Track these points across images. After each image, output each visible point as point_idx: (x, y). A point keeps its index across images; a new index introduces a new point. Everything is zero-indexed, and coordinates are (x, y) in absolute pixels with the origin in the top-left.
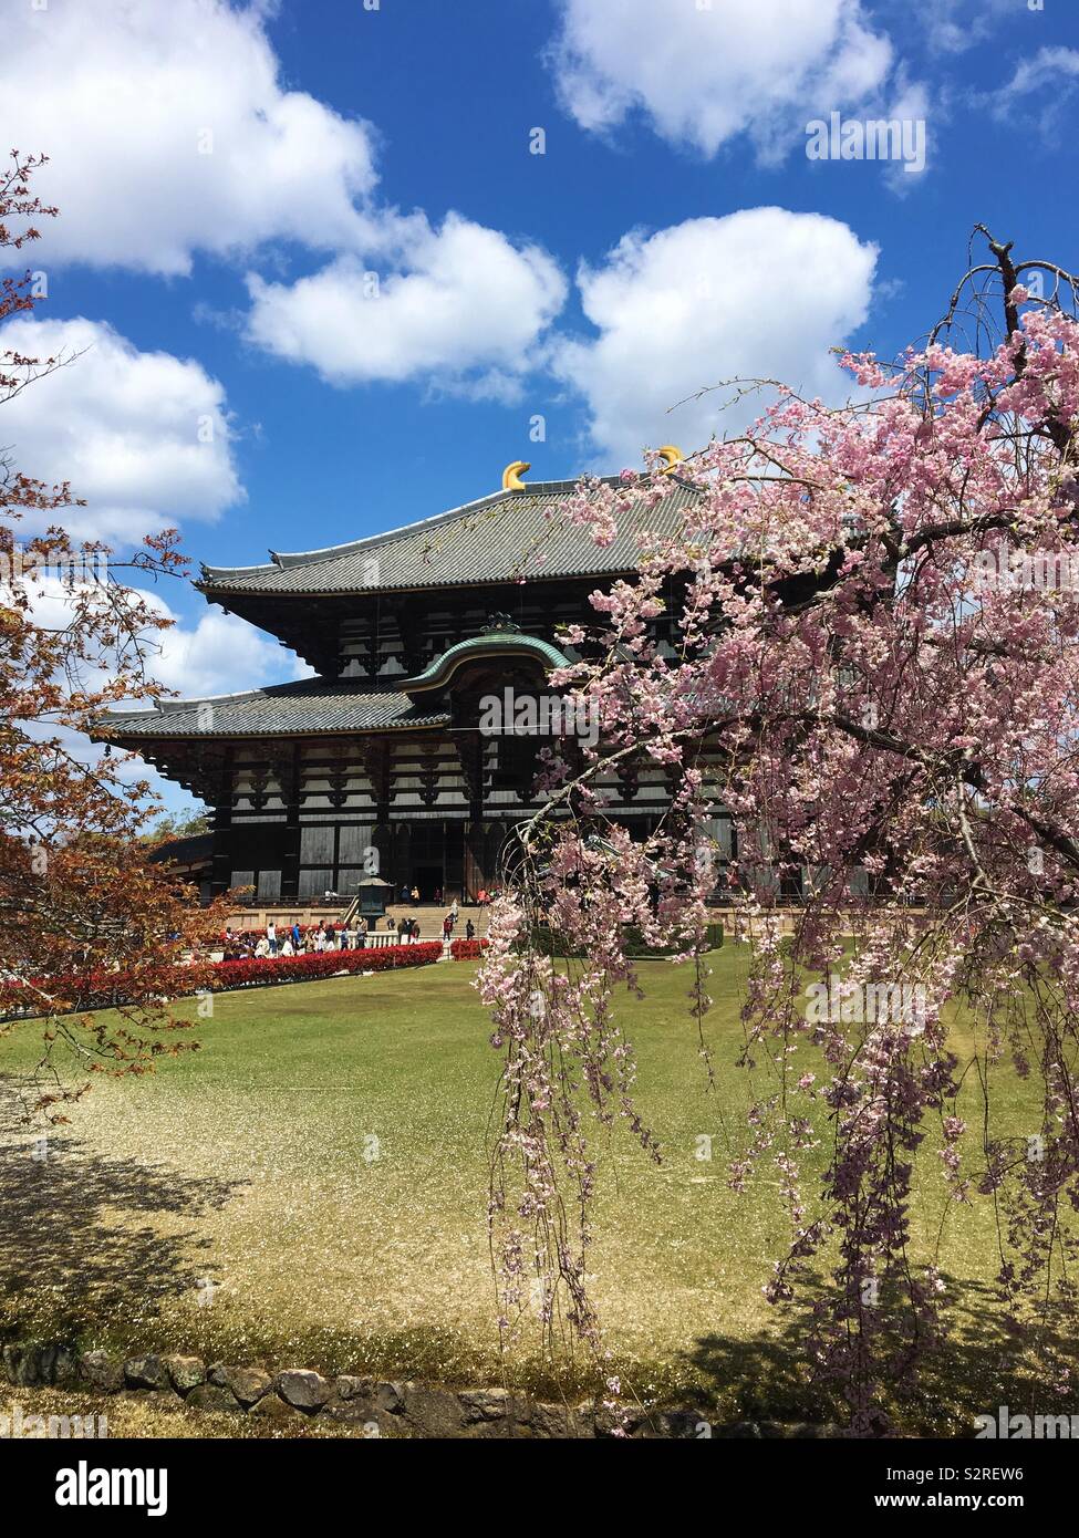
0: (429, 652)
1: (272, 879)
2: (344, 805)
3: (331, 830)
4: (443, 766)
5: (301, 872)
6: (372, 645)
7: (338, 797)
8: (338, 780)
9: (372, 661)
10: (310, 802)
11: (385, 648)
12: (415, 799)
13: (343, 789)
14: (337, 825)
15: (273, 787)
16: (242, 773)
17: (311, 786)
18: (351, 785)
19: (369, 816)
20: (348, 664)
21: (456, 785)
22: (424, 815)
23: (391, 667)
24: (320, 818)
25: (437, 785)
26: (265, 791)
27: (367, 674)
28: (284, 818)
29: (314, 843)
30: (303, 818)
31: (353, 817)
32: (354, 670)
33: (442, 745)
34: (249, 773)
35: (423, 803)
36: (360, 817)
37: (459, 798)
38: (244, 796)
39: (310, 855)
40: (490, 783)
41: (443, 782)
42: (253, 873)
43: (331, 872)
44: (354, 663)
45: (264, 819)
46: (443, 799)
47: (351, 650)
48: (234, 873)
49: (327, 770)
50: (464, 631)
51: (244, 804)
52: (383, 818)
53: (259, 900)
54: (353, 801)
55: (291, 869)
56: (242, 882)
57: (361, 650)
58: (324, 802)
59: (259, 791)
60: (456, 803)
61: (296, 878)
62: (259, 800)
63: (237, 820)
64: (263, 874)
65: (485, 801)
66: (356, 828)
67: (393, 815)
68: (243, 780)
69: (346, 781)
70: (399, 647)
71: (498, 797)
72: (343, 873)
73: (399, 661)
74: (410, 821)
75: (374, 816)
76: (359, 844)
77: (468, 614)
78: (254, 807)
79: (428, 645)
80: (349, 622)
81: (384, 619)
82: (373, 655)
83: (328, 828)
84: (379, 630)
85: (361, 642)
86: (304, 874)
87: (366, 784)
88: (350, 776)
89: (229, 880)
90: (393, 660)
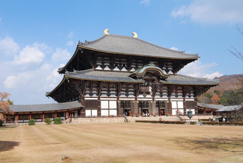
1: (95, 112)
2: (110, 96)
4: (129, 90)
6: (103, 63)
9: (103, 67)
10: (102, 95)
11: (105, 64)
12: (124, 96)
13: (110, 93)
14: (109, 100)
15: (94, 92)
17: (103, 92)
22: (126, 99)
23: (107, 68)
24: (105, 99)
27: (102, 69)
28: (97, 99)
29: (104, 104)
30: (101, 99)
32: (99, 68)
33: (129, 85)
34: (88, 88)
35: (126, 97)
36: (113, 99)
37: (133, 96)
38: (88, 93)
39: (103, 107)
40: (138, 94)
41: (130, 93)
42: (90, 110)
43: (108, 110)
44: (99, 66)
45: (92, 99)
46: (130, 96)
47: (98, 64)
48: (86, 110)
49: (106, 89)
51: (88, 95)
52: (118, 99)
53: (92, 116)
54: (112, 96)
55: (99, 110)
56: (88, 112)
57: (100, 64)
58: (106, 96)
59: (91, 93)
61: (100, 111)
63: (85, 99)
64: (93, 111)
65: (138, 97)
66: (112, 101)
67: (120, 99)
68: (88, 90)
69: (110, 91)
70: (108, 64)
71: (140, 96)
72: (110, 110)
74: (123, 100)
75: (116, 99)
76: (113, 104)
77: (122, 60)
78: (90, 96)
79: (115, 65)
80: (98, 58)
81: (105, 58)
82: (103, 65)
83: (107, 101)
84: (104, 60)
85: (100, 62)
86: (102, 111)
87: (114, 92)
88: (111, 91)
89: (85, 112)
90: (107, 67)
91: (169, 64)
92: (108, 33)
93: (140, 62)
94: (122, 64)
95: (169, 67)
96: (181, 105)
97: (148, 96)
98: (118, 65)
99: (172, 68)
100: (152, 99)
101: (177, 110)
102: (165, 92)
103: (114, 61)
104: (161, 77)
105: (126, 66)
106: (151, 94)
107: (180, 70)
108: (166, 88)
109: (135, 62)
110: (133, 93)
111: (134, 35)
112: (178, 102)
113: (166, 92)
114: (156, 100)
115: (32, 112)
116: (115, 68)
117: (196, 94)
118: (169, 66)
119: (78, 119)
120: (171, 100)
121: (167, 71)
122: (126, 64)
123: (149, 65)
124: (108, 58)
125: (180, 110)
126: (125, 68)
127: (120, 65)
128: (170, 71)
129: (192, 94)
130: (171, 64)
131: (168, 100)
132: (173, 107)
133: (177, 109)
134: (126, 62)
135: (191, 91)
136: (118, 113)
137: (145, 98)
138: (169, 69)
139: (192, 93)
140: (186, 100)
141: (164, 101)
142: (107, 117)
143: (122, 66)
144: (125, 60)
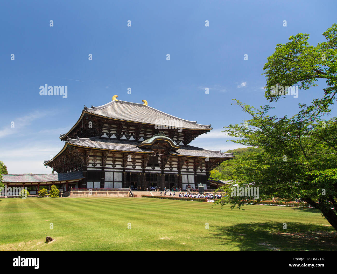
0: (122, 134)
1: (97, 184)
2: (115, 167)
3: (112, 173)
4: (137, 161)
5: (105, 182)
6: (109, 131)
7: (114, 165)
8: (114, 162)
9: (109, 134)
10: (107, 166)
11: (112, 132)
12: (131, 167)
13: (115, 164)
14: (114, 172)
15: (98, 162)
16: (90, 158)
17: (107, 162)
18: (117, 163)
19: (121, 170)
20: (103, 134)
21: (139, 165)
22: (133, 171)
23: (113, 137)
24: (109, 170)
25: (136, 165)
26: (96, 163)
27: (108, 137)
28: (101, 170)
29: (108, 176)
30: (105, 170)
31: (117, 170)
32: (105, 136)
33: (137, 156)
34: (92, 158)
35: (133, 168)
36: (119, 170)
37: (140, 168)
38: (91, 163)
39: (107, 179)
40: (146, 165)
41: (137, 164)
42: (92, 182)
43: (112, 183)
44: (105, 134)
45: (96, 169)
46: (137, 168)
47: (104, 131)
48: (88, 182)
49: (111, 159)
50: (129, 131)
51: (90, 165)
52: (124, 171)
53: (94, 189)
54: (117, 167)
55: (102, 182)
56: (89, 184)
57: (107, 131)
58: (111, 166)
59: (94, 162)
60: (140, 169)
61: (104, 184)
62: (94, 165)
63: (88, 169)
65: (145, 169)
66: (118, 173)
67: (126, 171)
68: (91, 159)
70: (115, 132)
71: (148, 168)
72: (115, 183)
73: (115, 135)
74: (130, 172)
75: (122, 170)
76: (118, 176)
77: (130, 128)
78: (93, 166)
79: (122, 133)
80: (104, 125)
81: (112, 126)
82: (110, 133)
83: (111, 173)
84: (111, 128)
85: (107, 130)
86: (105, 183)
87: (120, 163)
88: (117, 161)
89: (86, 184)
90: (114, 135)
91: (180, 135)
92: (117, 99)
93: (149, 131)
94: (130, 132)
95: (180, 138)
96: (192, 179)
97: (156, 168)
98: (126, 134)
99: (183, 139)
100: (161, 172)
101: (187, 185)
102: (175, 164)
103: (122, 130)
104: (171, 149)
105: (134, 135)
106: (160, 166)
107: (192, 141)
108: (176, 160)
109: (144, 131)
110: (141, 165)
111: (144, 103)
112: (189, 176)
113: (177, 165)
114: (165, 173)
115: (25, 183)
116: (122, 136)
117: (208, 168)
118: (180, 136)
119: (79, 192)
120: (181, 173)
121: (178, 142)
122: (134, 133)
123: (159, 135)
124: (115, 126)
125: (191, 185)
126: (133, 137)
127: (128, 133)
128: (181, 142)
129: (204, 168)
130: (181, 135)
131: (178, 173)
132: (183, 181)
133: (188, 183)
134: (134, 130)
135: (203, 165)
136: (123, 187)
137: (153, 170)
138: (180, 139)
139: (204, 166)
140: (197, 174)
141: (174, 174)
142: (112, 190)
143: (130, 134)
144: (134, 128)
